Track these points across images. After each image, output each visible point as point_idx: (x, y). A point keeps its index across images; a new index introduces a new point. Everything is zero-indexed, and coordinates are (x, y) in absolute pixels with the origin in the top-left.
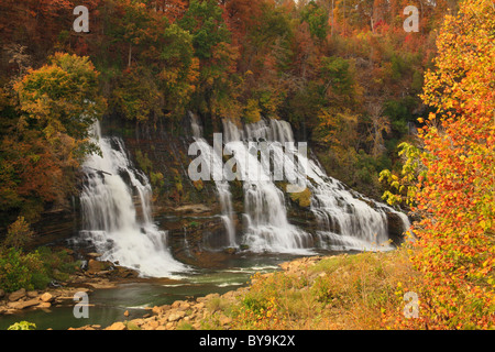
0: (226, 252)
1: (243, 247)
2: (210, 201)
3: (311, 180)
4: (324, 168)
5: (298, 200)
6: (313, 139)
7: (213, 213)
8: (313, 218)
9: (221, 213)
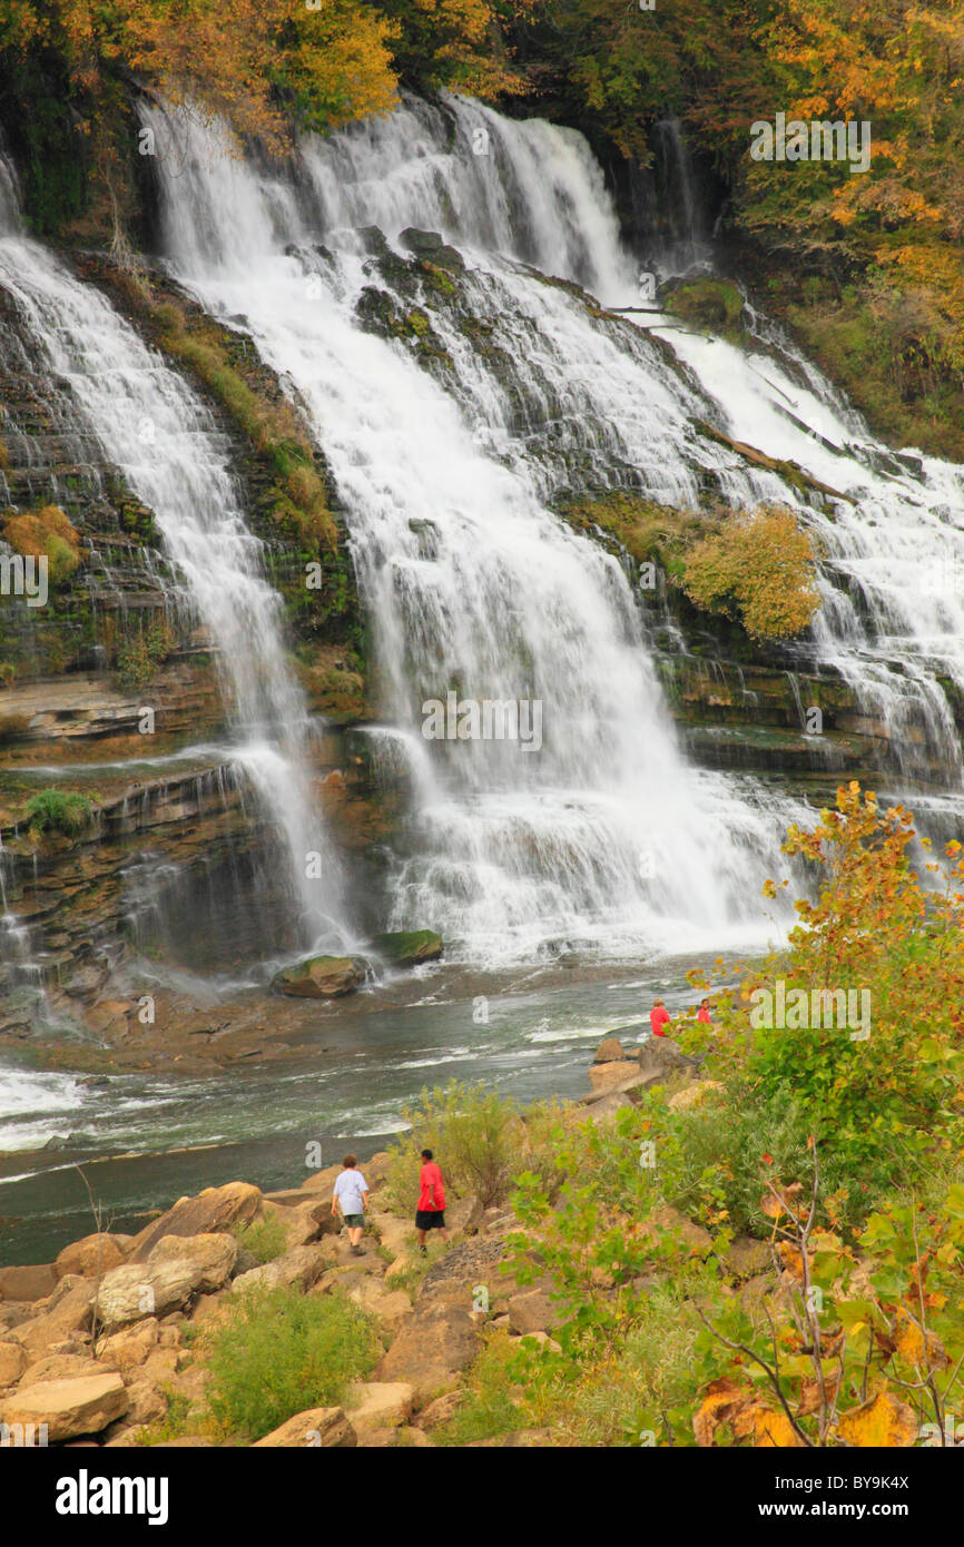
0: (299, 989)
1: (405, 948)
2: (137, 651)
3: (788, 472)
4: (851, 395)
5: (729, 598)
6: (752, 217)
7: (171, 733)
8: (843, 710)
9: (221, 731)
